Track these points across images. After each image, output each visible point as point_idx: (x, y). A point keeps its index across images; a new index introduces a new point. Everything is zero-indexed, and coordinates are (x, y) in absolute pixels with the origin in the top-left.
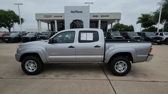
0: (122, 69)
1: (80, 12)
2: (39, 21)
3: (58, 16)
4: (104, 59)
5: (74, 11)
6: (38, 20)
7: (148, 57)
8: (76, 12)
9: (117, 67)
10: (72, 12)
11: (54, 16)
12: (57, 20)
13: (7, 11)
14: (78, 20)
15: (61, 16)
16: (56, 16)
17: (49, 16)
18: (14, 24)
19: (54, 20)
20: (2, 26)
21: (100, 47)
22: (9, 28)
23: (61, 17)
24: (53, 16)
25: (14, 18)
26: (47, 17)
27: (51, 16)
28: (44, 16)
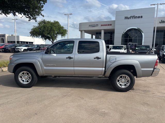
0: (123, 85)
1: (139, 17)
2: (83, 32)
3: (106, 25)
4: (105, 71)
5: (129, 16)
6: (81, 31)
7: (153, 71)
8: (132, 18)
9: (119, 80)
10: (126, 18)
11: (102, 25)
12: (104, 30)
13: (53, 22)
14: (135, 29)
16: (104, 25)
17: (95, 26)
18: (58, 36)
19: (101, 30)
20: (47, 39)
21: (100, 58)
22: (53, 40)
23: (110, 26)
24: (99, 25)
25: (59, 29)
26: (93, 27)
27: (98, 25)
28: (89, 25)
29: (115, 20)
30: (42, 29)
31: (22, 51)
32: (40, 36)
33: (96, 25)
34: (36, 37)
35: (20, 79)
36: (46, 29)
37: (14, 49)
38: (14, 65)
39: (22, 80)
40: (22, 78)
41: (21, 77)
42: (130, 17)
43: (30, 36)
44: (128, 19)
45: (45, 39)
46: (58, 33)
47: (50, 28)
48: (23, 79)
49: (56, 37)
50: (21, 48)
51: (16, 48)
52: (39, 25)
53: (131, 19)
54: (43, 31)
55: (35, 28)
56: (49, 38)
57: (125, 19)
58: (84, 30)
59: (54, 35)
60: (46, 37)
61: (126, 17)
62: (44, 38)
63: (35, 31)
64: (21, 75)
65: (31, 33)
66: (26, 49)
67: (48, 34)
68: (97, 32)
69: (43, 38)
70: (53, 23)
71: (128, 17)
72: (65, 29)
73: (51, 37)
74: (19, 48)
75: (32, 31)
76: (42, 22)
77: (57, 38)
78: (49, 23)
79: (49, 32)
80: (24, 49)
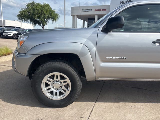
2: (76, 17)
3: (100, 10)
6: (73, 16)
11: (96, 10)
12: (98, 15)
15: (104, 9)
16: (98, 10)
17: (88, 10)
18: (48, 21)
19: (94, 16)
20: (37, 23)
22: (43, 25)
23: (104, 11)
24: (93, 10)
25: (50, 13)
26: (86, 11)
27: (91, 9)
28: (82, 10)
29: (110, 4)
30: (31, 11)
31: (12, 36)
32: (29, 21)
33: (90, 10)
34: (24, 21)
35: (44, 89)
36: (36, 12)
37: (2, 33)
38: (31, 59)
39: (50, 91)
40: (48, 88)
41: (47, 85)
42: (126, 1)
43: (18, 20)
44: (124, 3)
45: (35, 24)
46: (48, 17)
47: (40, 10)
48: (52, 89)
49: (46, 22)
50: (10, 33)
51: (4, 32)
52: (28, 7)
53: (127, 3)
54: (33, 14)
55: (23, 10)
56: (39, 23)
57: (121, 4)
58: (77, 15)
59: (45, 20)
60: (35, 21)
61: (122, 2)
62: (34, 22)
63: (23, 14)
64: (48, 80)
65: (18, 16)
66: (16, 34)
67: (38, 18)
68: (89, 18)
69: (32, 22)
70: (43, 6)
71: (124, 2)
72: (56, 13)
73: (42, 21)
74: (8, 33)
75: (19, 14)
76: (31, 4)
77: (48, 23)
78: (39, 5)
79: (39, 16)
80: (14, 34)
